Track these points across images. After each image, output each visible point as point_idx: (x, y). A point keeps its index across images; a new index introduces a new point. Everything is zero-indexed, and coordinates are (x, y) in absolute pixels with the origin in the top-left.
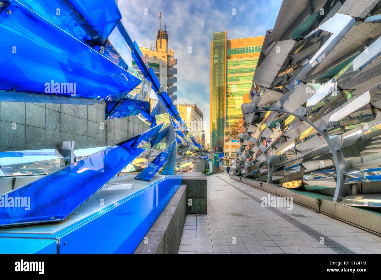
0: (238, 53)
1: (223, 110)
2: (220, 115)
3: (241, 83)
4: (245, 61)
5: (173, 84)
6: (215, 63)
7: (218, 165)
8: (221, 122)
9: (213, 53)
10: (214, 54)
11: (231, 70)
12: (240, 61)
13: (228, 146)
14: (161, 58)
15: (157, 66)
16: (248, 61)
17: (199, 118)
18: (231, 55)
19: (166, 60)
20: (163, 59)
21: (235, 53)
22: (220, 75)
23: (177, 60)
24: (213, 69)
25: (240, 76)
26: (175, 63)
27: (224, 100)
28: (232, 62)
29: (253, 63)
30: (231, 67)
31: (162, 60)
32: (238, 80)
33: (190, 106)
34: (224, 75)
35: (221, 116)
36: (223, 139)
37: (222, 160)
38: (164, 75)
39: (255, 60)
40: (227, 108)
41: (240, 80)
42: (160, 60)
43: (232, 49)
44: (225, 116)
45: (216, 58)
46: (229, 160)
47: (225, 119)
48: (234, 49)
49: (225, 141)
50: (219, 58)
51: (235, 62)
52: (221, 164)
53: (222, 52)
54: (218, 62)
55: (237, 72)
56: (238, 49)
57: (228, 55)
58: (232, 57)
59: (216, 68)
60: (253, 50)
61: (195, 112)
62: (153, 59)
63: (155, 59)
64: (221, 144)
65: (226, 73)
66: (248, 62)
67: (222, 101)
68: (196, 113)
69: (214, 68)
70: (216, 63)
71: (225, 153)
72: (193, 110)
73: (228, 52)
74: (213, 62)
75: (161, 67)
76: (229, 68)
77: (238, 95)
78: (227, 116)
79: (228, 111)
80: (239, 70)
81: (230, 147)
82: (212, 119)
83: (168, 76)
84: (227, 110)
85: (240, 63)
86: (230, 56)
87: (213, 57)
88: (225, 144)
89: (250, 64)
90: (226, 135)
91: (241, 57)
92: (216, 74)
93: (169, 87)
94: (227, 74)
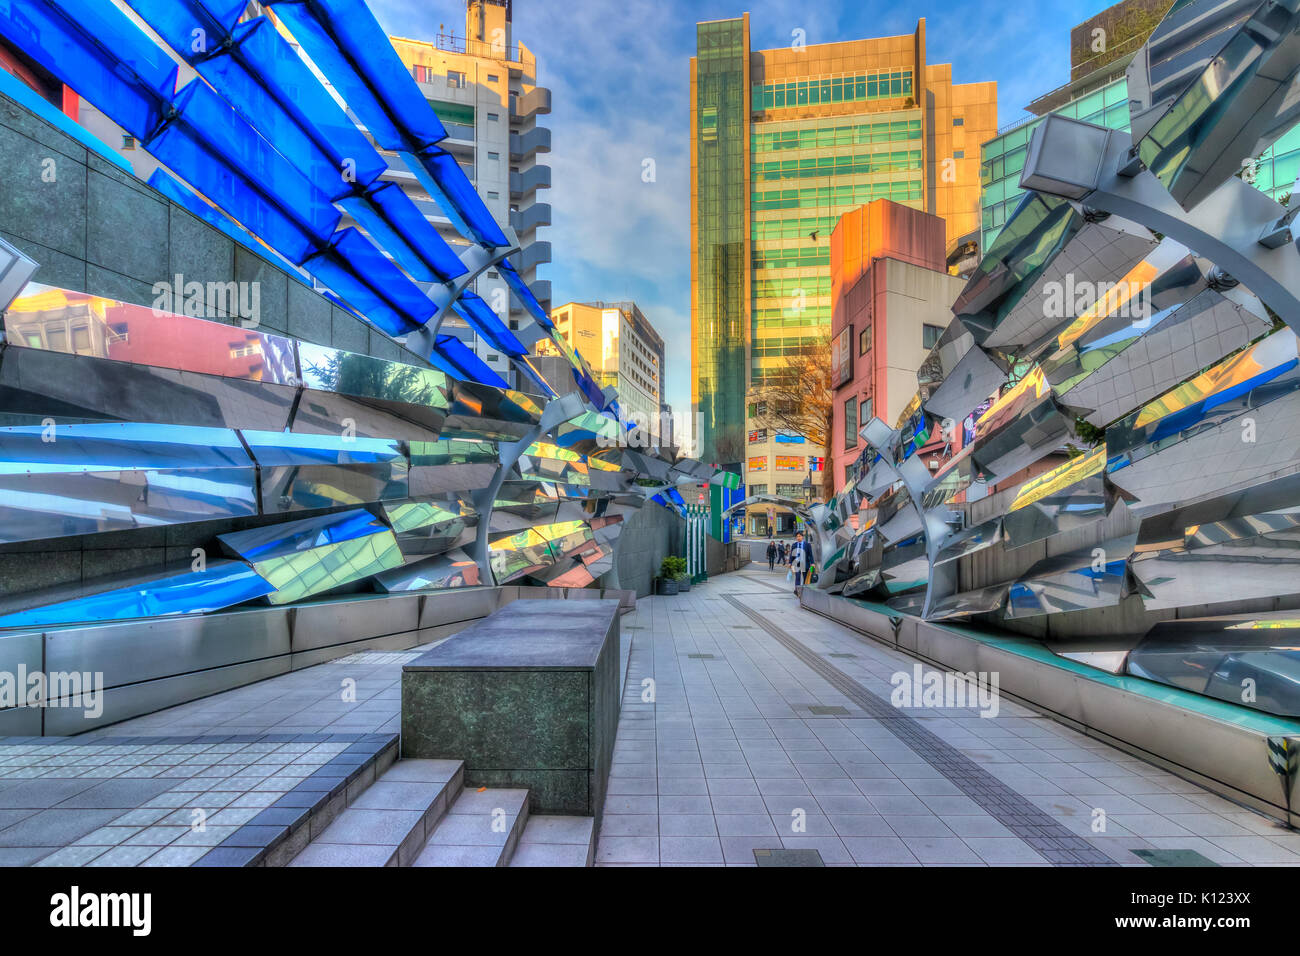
0: (791, 101)
1: (740, 321)
2: (727, 341)
3: (806, 213)
4: (819, 130)
5: (533, 194)
6: (705, 139)
7: (727, 536)
8: (732, 366)
9: (699, 99)
10: (702, 103)
11: (766, 164)
12: (803, 132)
13: (764, 458)
14: (484, 81)
15: (466, 114)
16: (832, 129)
17: (649, 354)
18: (768, 110)
19: (501, 89)
20: (493, 86)
21: (780, 103)
22: (727, 184)
23: (548, 94)
24: (699, 163)
25: (802, 191)
26: (542, 105)
27: (743, 282)
28: (769, 135)
29: (849, 138)
30: (766, 155)
31: (488, 91)
32: (796, 204)
33: (613, 307)
34: (742, 185)
35: (730, 344)
36: (742, 432)
37: (739, 514)
38: (493, 155)
39: (856, 127)
40: (754, 311)
41: (802, 204)
42: (478, 87)
43: (771, 88)
44: (749, 340)
45: (710, 120)
46: (764, 515)
47: (748, 355)
48: (778, 87)
49: (750, 441)
50: (723, 121)
51: (784, 133)
52: (736, 531)
53: (733, 96)
54: (717, 134)
55: (788, 175)
56: (794, 85)
57: (753, 110)
58: (770, 116)
59: (712, 159)
60: (848, 89)
61: (632, 332)
62: (448, 85)
63: (458, 83)
64: (736, 451)
65: (747, 176)
66: (831, 134)
67: (734, 286)
68: (636, 336)
69: (703, 156)
70: (712, 138)
71: (751, 487)
72: (626, 324)
73: (755, 98)
74: (700, 134)
75: (481, 119)
76: (759, 158)
77: (794, 264)
78: (754, 342)
79: (760, 326)
80: (798, 167)
81: (771, 463)
82: (698, 355)
83: (512, 160)
84: (754, 321)
85: (800, 138)
86: (764, 112)
87: (700, 116)
88: (752, 450)
89: (838, 142)
90: (753, 414)
91: (805, 117)
92: (712, 180)
93: (516, 207)
94: (752, 183)
